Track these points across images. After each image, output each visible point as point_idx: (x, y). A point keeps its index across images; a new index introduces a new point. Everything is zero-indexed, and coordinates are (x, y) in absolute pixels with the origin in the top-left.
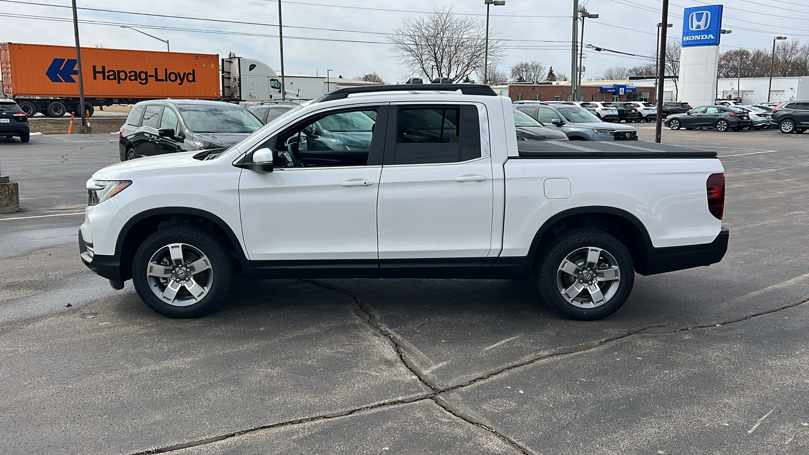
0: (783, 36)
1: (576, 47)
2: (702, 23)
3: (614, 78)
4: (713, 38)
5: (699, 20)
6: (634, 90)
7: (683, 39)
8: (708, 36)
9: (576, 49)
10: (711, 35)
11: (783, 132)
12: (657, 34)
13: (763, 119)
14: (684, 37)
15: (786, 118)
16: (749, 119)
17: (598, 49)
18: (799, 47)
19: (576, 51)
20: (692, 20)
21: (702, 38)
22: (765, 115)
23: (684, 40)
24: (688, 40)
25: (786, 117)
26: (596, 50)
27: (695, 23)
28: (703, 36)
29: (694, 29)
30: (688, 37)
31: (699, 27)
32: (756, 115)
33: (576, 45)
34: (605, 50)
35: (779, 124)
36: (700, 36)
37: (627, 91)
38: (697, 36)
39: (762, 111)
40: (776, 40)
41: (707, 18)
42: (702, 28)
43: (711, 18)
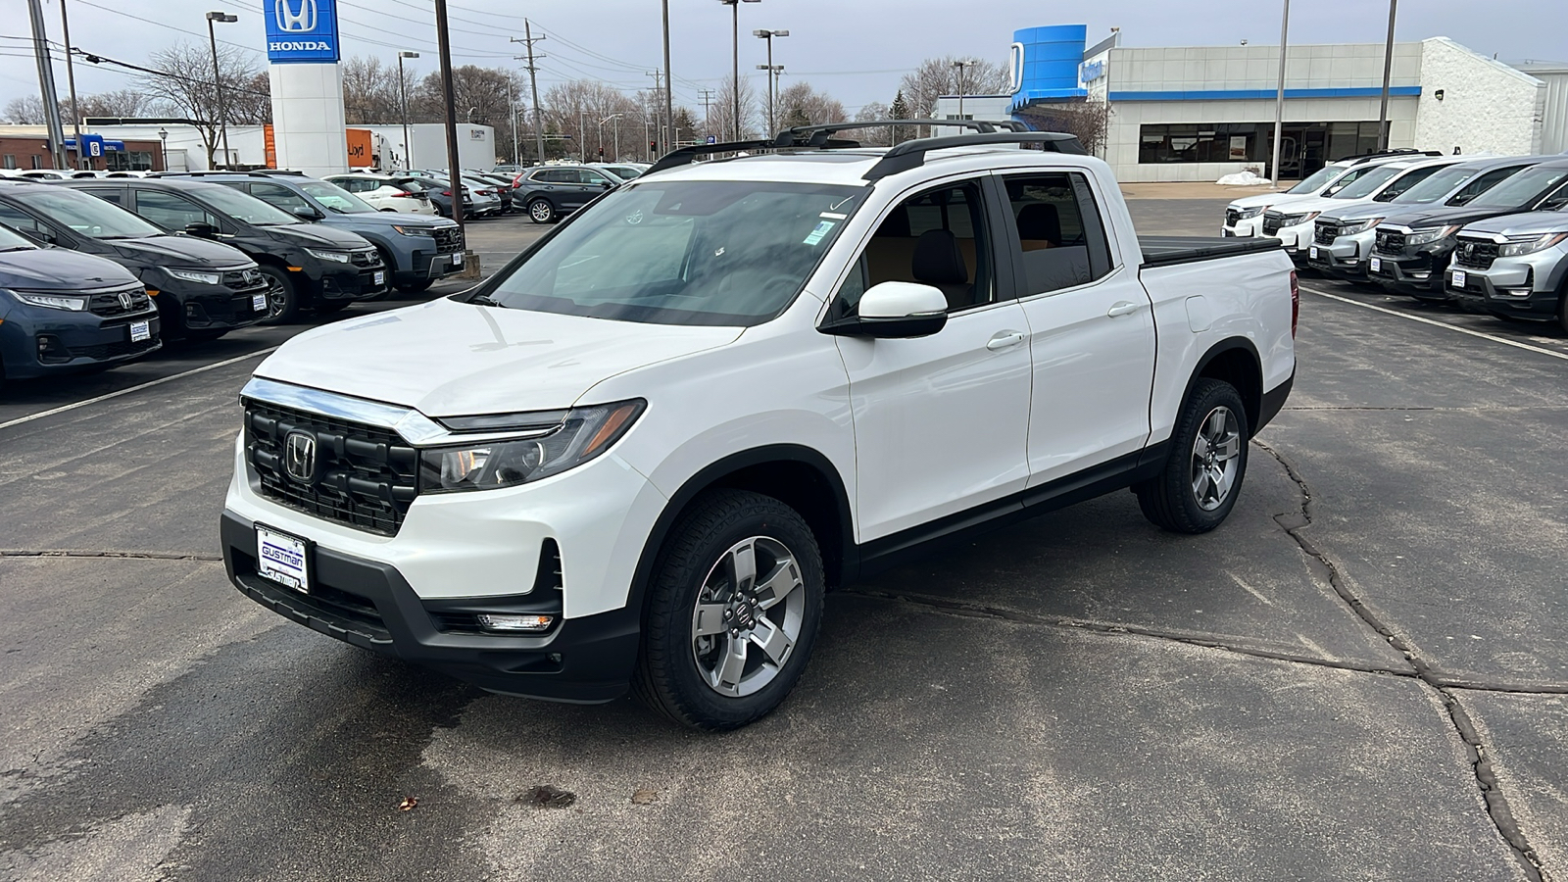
0: (414, 52)
1: (45, 52)
2: (302, 18)
3: (30, 121)
4: (327, 48)
5: (296, 12)
6: (120, 145)
7: (269, 47)
8: (318, 45)
9: (45, 55)
10: (324, 43)
11: (536, 222)
12: (209, 35)
13: (488, 199)
14: (272, 44)
15: (538, 197)
16: (470, 200)
17: (94, 59)
18: (382, 71)
19: (46, 60)
20: (281, 11)
21: (308, 48)
22: (489, 193)
23: (272, 49)
24: (279, 49)
25: (536, 195)
26: (87, 59)
27: (289, 18)
28: (307, 44)
29: (288, 29)
30: (278, 44)
31: (296, 25)
32: (476, 192)
33: (44, 47)
34: (107, 60)
35: (528, 208)
36: (302, 43)
37: (106, 148)
38: (295, 44)
39: (483, 187)
40: (403, 58)
41: (310, 10)
42: (304, 29)
43: (318, 11)
